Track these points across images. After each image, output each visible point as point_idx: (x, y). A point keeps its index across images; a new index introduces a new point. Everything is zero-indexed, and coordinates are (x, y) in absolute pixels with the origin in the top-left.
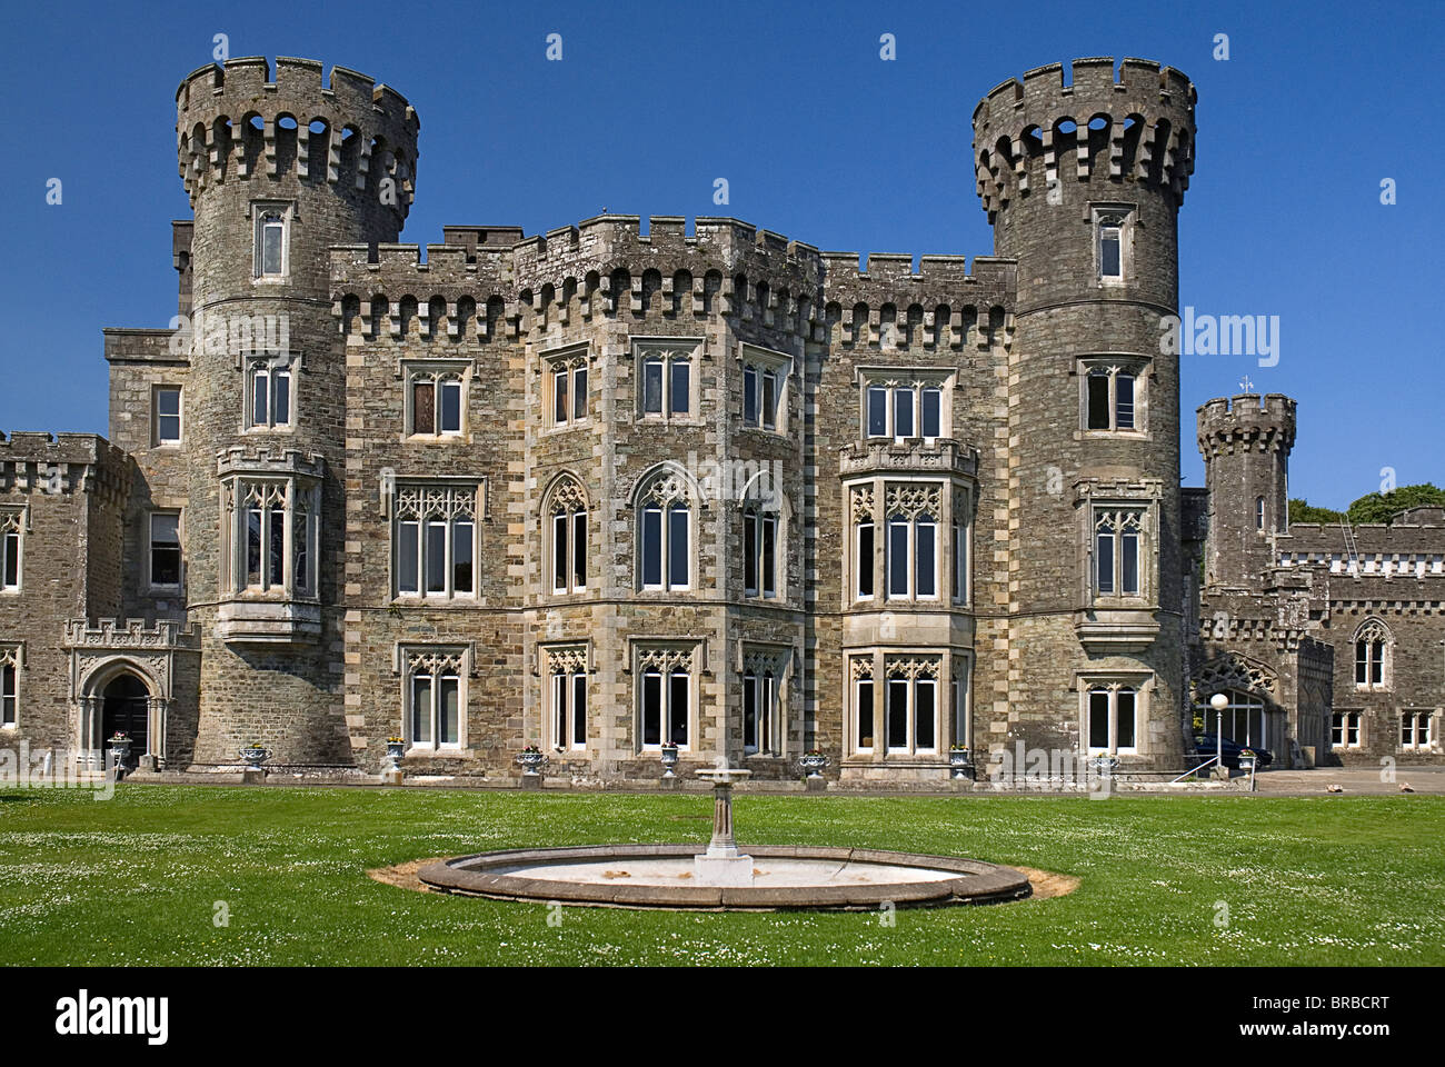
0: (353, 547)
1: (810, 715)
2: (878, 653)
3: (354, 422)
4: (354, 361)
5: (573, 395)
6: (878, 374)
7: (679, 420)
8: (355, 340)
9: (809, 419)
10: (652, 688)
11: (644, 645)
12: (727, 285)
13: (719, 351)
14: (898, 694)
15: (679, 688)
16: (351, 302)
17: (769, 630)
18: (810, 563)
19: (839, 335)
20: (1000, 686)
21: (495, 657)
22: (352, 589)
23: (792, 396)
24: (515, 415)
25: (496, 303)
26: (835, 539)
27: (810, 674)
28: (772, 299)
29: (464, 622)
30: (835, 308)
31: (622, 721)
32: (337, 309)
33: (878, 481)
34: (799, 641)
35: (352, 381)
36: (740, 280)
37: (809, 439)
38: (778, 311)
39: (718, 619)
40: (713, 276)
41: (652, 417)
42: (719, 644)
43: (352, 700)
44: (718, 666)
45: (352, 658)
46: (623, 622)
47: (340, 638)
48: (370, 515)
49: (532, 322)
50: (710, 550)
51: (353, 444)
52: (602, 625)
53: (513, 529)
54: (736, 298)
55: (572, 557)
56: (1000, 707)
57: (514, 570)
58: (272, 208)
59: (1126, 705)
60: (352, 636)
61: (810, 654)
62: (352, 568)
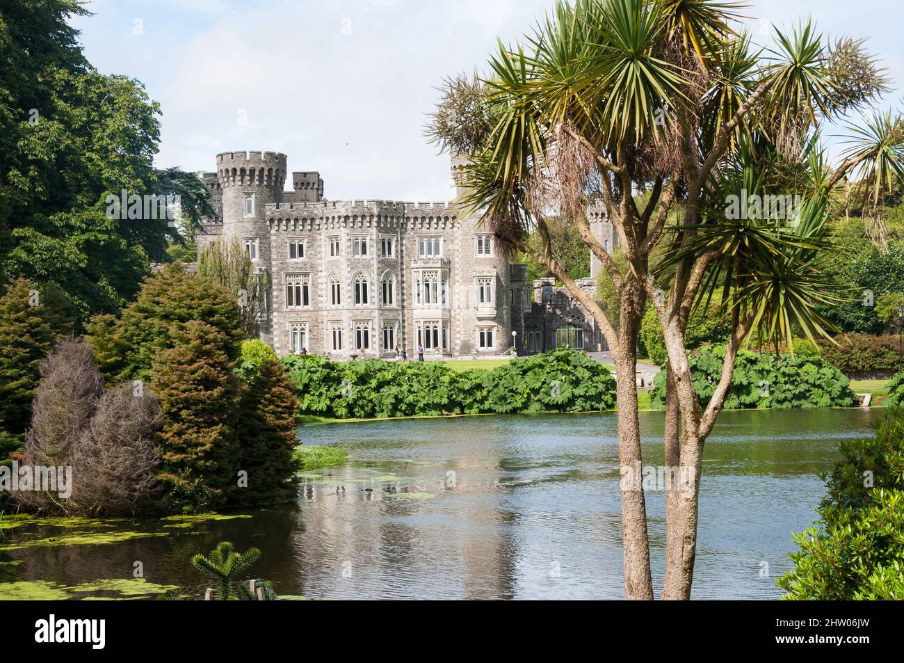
0: (275, 293)
1: (404, 339)
2: (422, 321)
3: (274, 256)
4: (273, 238)
5: (335, 249)
6: (421, 238)
7: (364, 257)
8: (273, 232)
9: (402, 251)
10: (359, 333)
11: (356, 321)
12: (376, 219)
13: (374, 237)
14: (428, 332)
15: (366, 333)
16: (272, 220)
17: (390, 315)
18: (403, 294)
19: (410, 226)
20: (458, 329)
21: (316, 324)
22: (275, 306)
23: (396, 246)
24: (319, 253)
25: (313, 219)
26: (410, 287)
27: (404, 327)
28: (389, 220)
29: (306, 314)
30: (408, 218)
31: (351, 343)
32: (268, 223)
33: (421, 270)
34: (400, 318)
35: (273, 244)
36: (379, 217)
37: (402, 257)
38: (392, 223)
39: (376, 313)
40: (372, 216)
41: (357, 257)
42: (376, 321)
43: (276, 339)
44: (376, 327)
45: (275, 326)
46: (350, 315)
47: (272, 320)
48: (279, 284)
49: (323, 227)
50: (373, 294)
51: (274, 263)
52: (345, 317)
53: (320, 286)
54: (379, 222)
55: (336, 297)
56: (458, 335)
57: (320, 299)
58: (249, 195)
59: (490, 335)
60: (275, 320)
61: (404, 321)
62: (274, 300)
